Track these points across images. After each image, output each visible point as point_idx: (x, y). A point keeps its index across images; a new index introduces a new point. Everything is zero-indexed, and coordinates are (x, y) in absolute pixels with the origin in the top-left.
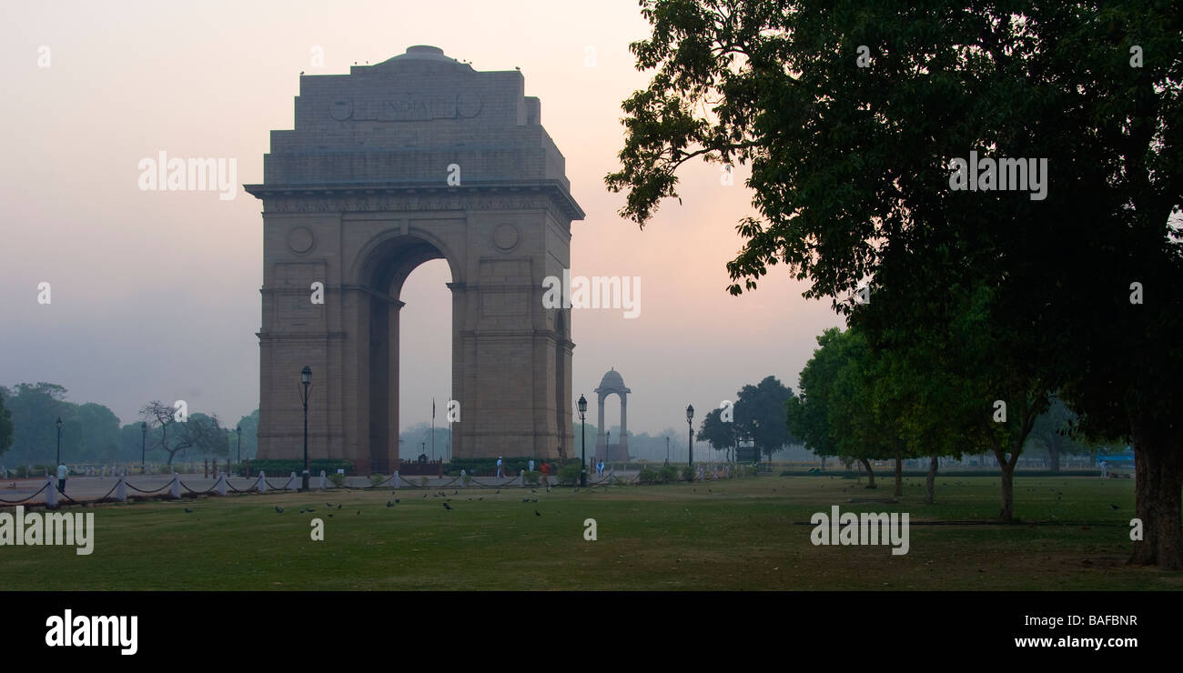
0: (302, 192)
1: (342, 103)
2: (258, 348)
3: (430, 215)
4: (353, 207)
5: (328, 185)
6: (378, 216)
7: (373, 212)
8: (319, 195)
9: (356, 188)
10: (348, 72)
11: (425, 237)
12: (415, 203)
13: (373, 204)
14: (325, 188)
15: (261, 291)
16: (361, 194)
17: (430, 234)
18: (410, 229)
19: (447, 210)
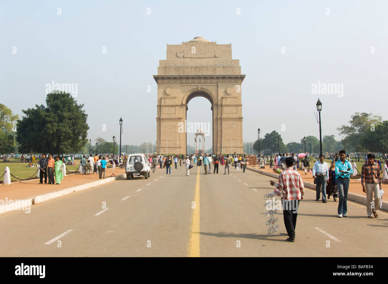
0: (170, 77)
1: (180, 53)
2: (156, 122)
3: (207, 84)
4: (184, 82)
5: (178, 76)
6: (192, 84)
7: (190, 83)
8: (175, 78)
9: (186, 76)
10: (181, 44)
11: (205, 90)
12: (203, 81)
13: (190, 81)
14: (177, 76)
15: (157, 106)
16: (187, 78)
17: (207, 90)
18: (201, 88)
19: (212, 83)
